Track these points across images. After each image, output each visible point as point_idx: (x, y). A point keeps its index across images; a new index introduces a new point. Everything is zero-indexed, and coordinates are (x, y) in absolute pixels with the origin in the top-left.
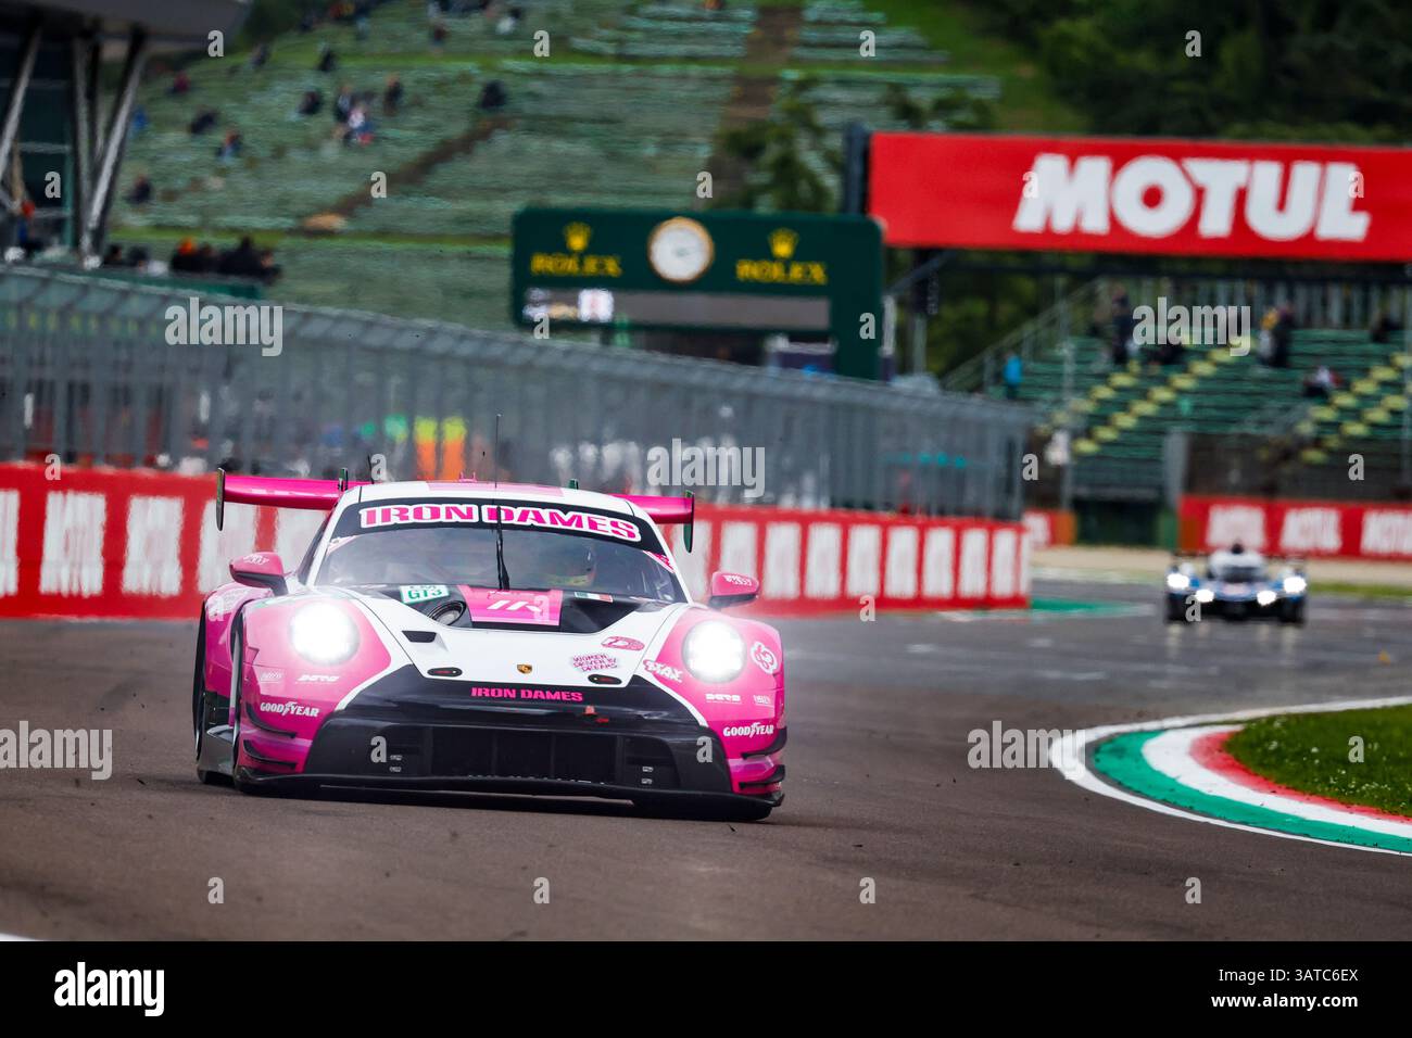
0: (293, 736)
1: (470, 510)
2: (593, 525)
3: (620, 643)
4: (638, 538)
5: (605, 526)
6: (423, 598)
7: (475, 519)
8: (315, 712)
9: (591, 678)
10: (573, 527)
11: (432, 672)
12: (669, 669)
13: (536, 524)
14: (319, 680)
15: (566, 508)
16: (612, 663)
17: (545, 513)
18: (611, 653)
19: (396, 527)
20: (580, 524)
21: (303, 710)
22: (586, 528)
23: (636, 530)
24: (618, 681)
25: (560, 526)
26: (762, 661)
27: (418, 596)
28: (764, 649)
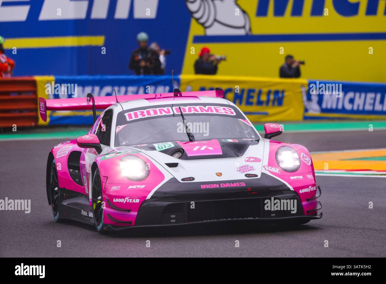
0: (129, 211)
1: (168, 109)
2: (217, 110)
3: (251, 160)
4: (235, 114)
5: (221, 110)
6: (164, 149)
7: (172, 113)
8: (138, 201)
9: (246, 175)
10: (210, 112)
11: (183, 180)
12: (273, 168)
13: (196, 112)
14: (137, 187)
15: (205, 105)
16: (252, 168)
17: (197, 108)
18: (250, 164)
19: (141, 120)
20: (212, 111)
21: (132, 200)
22: (215, 112)
23: (233, 111)
24: (256, 176)
25: (205, 112)
26: (306, 161)
27: (162, 148)
28: (305, 156)
